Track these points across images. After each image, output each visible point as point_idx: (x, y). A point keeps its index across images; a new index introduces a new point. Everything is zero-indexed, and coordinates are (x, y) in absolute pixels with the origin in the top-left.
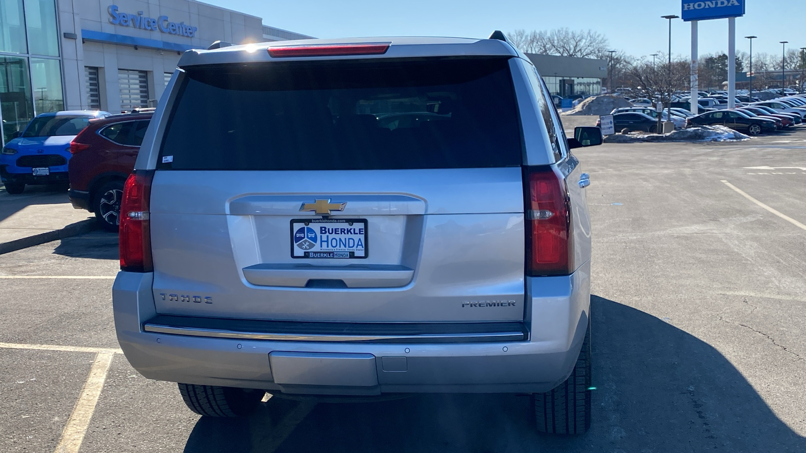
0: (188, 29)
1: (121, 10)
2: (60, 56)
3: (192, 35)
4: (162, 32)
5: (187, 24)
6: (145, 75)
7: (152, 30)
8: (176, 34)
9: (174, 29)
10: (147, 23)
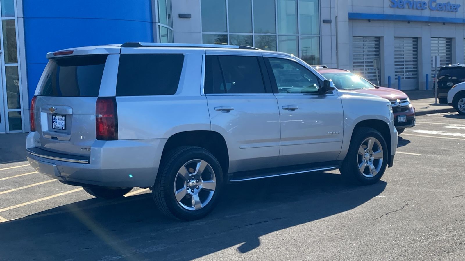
0: (453, 6)
2: (319, 34)
3: (456, 10)
4: (431, 10)
5: (452, 2)
6: (416, 40)
7: (422, 9)
8: (442, 11)
9: (440, 7)
10: (419, 5)
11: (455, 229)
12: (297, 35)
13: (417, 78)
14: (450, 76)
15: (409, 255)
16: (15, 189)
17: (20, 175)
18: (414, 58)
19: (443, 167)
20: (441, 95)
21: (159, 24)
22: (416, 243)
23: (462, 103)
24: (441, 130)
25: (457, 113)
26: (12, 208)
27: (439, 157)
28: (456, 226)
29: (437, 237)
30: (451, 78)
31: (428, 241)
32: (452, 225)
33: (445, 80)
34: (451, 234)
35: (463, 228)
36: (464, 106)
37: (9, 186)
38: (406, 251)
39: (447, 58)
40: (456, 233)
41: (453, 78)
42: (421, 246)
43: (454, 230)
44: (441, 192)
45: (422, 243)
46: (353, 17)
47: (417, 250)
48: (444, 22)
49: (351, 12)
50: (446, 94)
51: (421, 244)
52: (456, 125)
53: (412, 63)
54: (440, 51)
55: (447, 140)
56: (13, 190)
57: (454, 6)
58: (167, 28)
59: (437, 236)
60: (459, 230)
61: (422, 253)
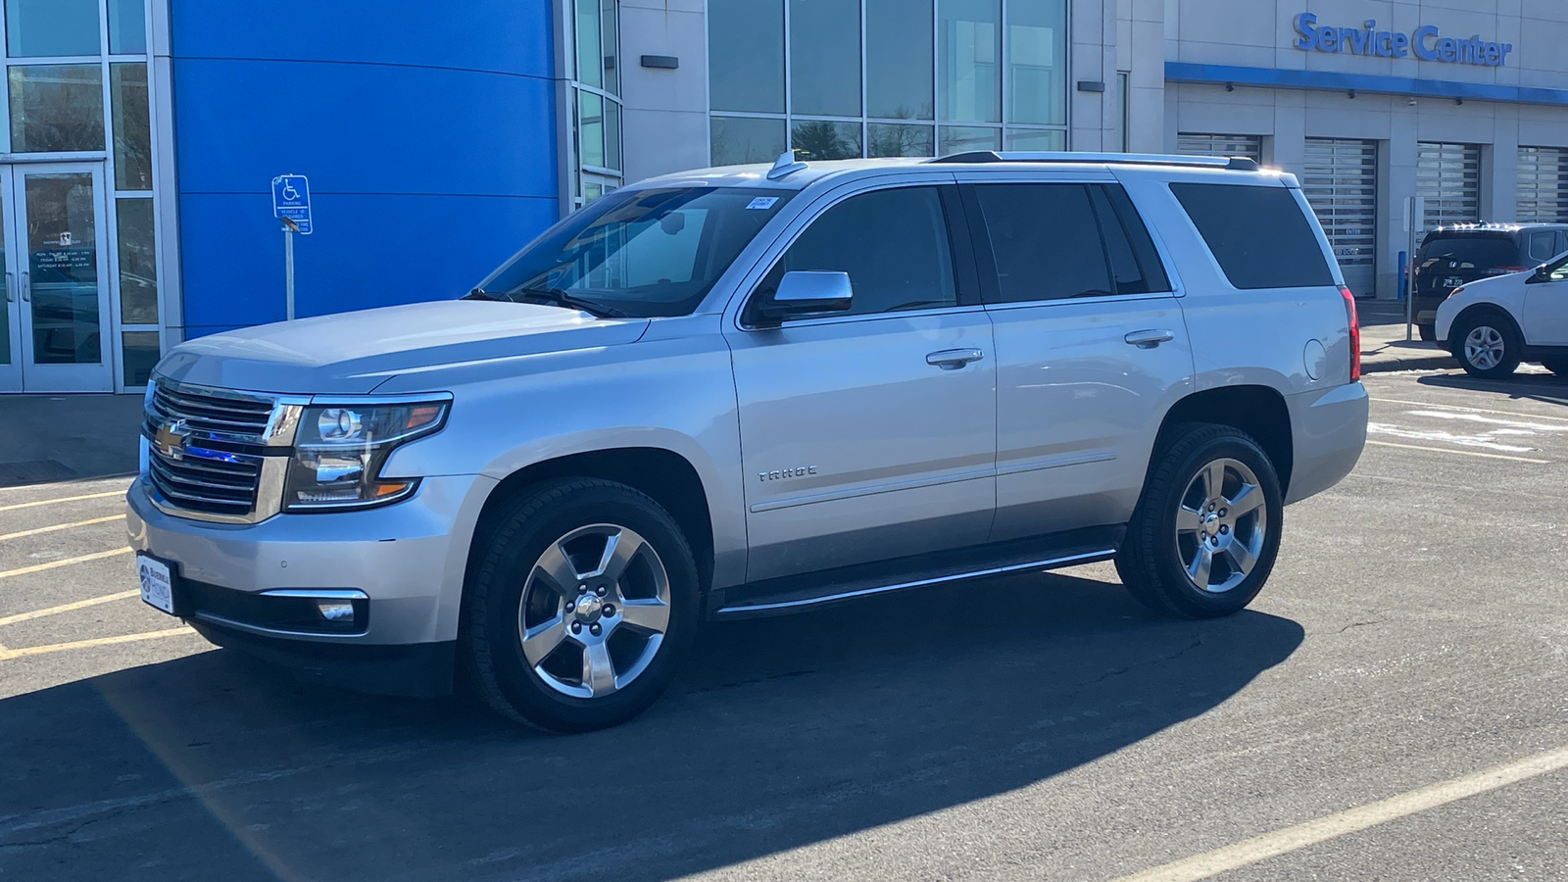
0: (1487, 50)
1: (1321, 22)
2: (1066, 124)
3: (1498, 61)
4: (1420, 58)
5: (1487, 37)
6: (1373, 149)
7: (1392, 56)
8: (1454, 62)
9: (1450, 51)
10: (1384, 44)
11: (1311, 725)
12: (999, 125)
13: (1373, 262)
14: (1454, 260)
15: (1137, 800)
16: (71, 561)
17: (104, 519)
18: (1364, 202)
19: (1354, 531)
20: (1423, 314)
21: (575, 84)
22: (1173, 763)
23: (1478, 341)
24: (1393, 420)
25: (1462, 371)
26: (35, 617)
27: (1358, 502)
28: (1316, 714)
29: (1244, 748)
30: (1458, 265)
31: (1212, 757)
32: (1307, 713)
33: (1440, 271)
34: (1293, 740)
35: (1334, 724)
36: (1481, 352)
37: (58, 549)
38: (1132, 786)
39: (1466, 204)
40: (1309, 737)
41: (1464, 265)
42: (1184, 773)
43: (1304, 728)
44: (1314, 610)
45: (1192, 765)
46: (1180, 76)
47: (1167, 785)
48: (1458, 96)
49: (1173, 58)
50: (1433, 312)
51: (1188, 767)
52: (1443, 407)
53: (1360, 216)
54: (1443, 184)
55: (1401, 451)
56: (64, 562)
57: (1492, 49)
58: (602, 97)
59: (1245, 744)
60: (1323, 726)
61: (1178, 795)
